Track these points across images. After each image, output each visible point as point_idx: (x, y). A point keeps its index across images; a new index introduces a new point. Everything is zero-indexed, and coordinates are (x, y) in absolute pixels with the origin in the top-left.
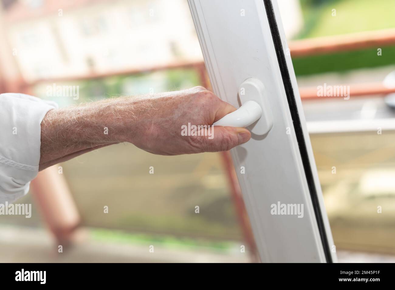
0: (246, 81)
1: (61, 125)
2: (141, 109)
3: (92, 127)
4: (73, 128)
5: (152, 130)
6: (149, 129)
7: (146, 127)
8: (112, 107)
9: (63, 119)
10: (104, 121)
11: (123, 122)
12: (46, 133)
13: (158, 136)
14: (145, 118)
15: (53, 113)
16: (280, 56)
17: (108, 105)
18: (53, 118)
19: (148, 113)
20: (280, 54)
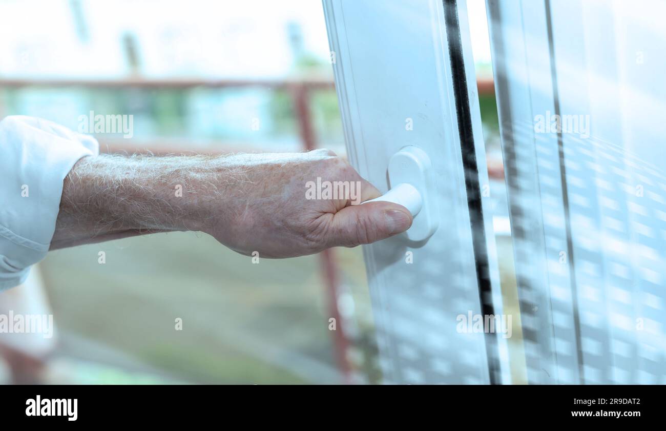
0: (402, 150)
1: (97, 187)
2: (230, 181)
3: (146, 200)
4: (114, 195)
5: (245, 217)
6: (240, 214)
7: (236, 211)
8: (183, 172)
9: (102, 177)
10: (168, 194)
11: (198, 200)
12: (70, 195)
13: (254, 226)
14: (236, 196)
15: (86, 165)
16: (463, 115)
17: (177, 168)
18: (85, 171)
19: (241, 189)
20: (463, 111)
